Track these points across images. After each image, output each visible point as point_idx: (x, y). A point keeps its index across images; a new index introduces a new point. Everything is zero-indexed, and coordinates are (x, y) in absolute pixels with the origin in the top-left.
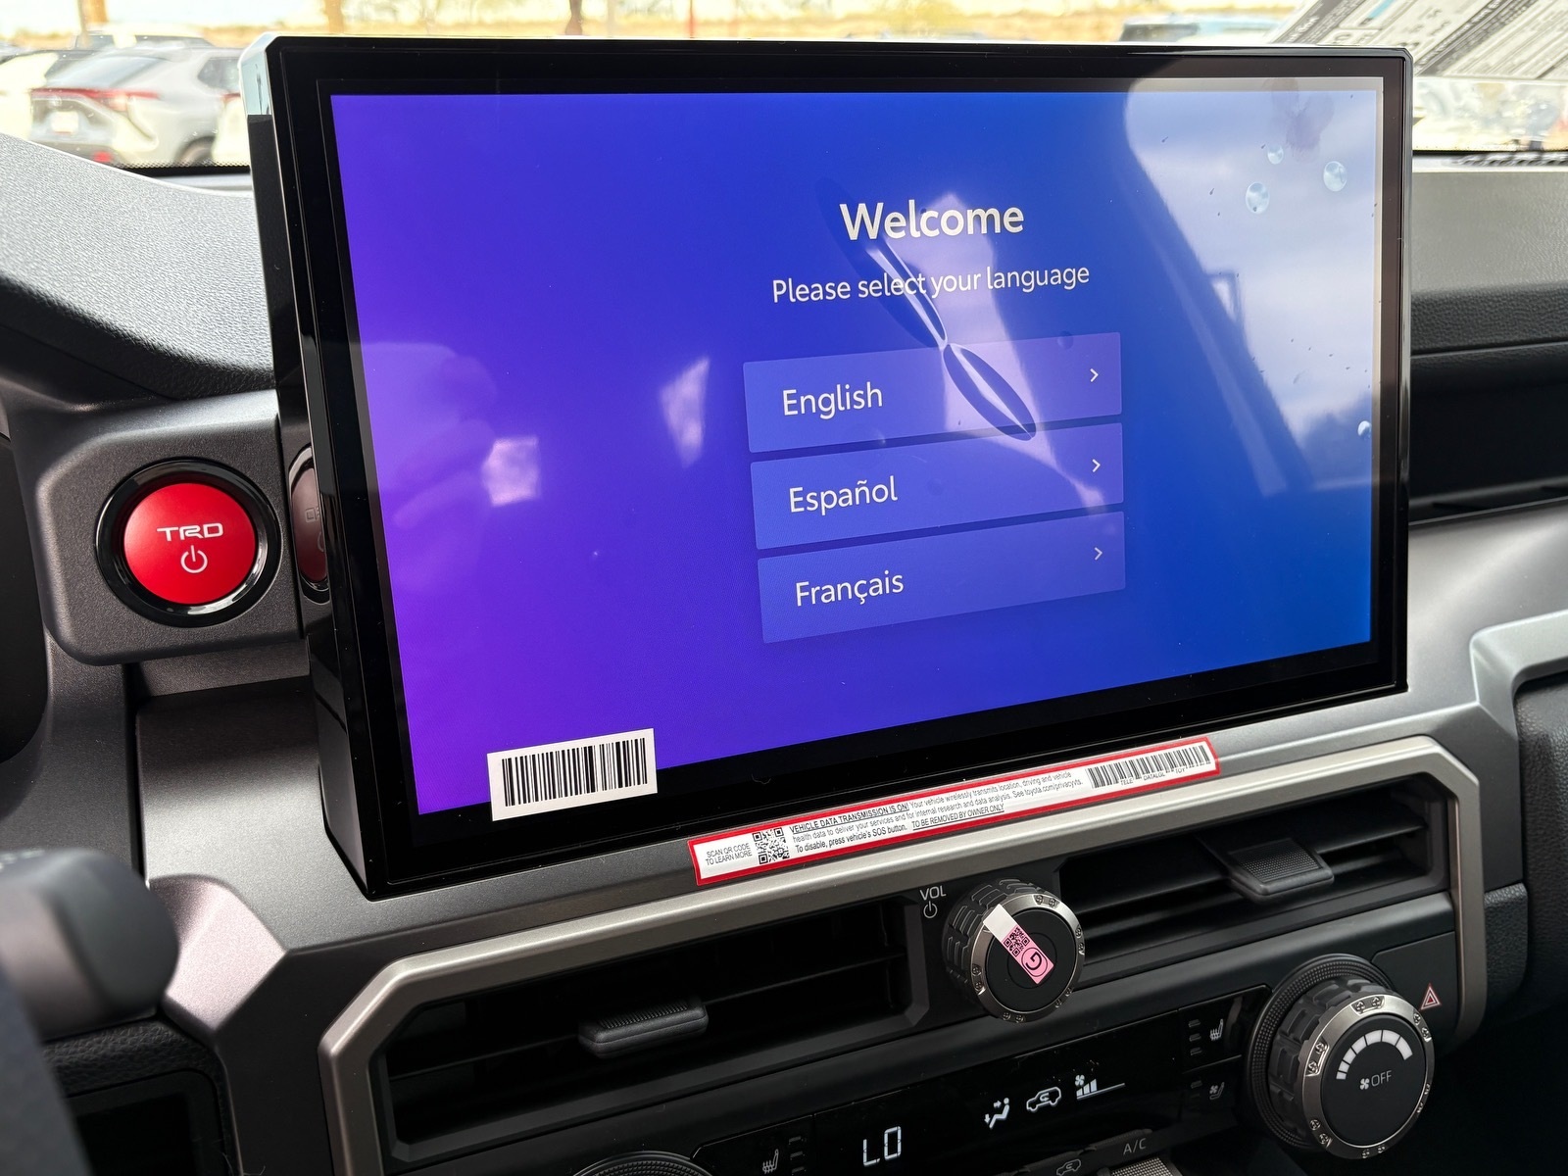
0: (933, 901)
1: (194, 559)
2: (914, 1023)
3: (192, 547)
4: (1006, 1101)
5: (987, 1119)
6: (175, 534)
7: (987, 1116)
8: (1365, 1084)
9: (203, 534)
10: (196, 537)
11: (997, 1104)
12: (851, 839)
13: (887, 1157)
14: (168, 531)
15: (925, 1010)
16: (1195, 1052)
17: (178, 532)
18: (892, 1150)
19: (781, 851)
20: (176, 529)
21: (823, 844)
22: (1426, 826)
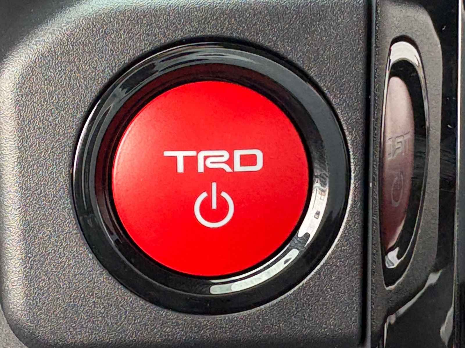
1: (214, 206)
3: (214, 185)
6: (190, 162)
9: (232, 167)
10: (223, 170)
14: (180, 155)
17: (195, 159)
20: (193, 153)
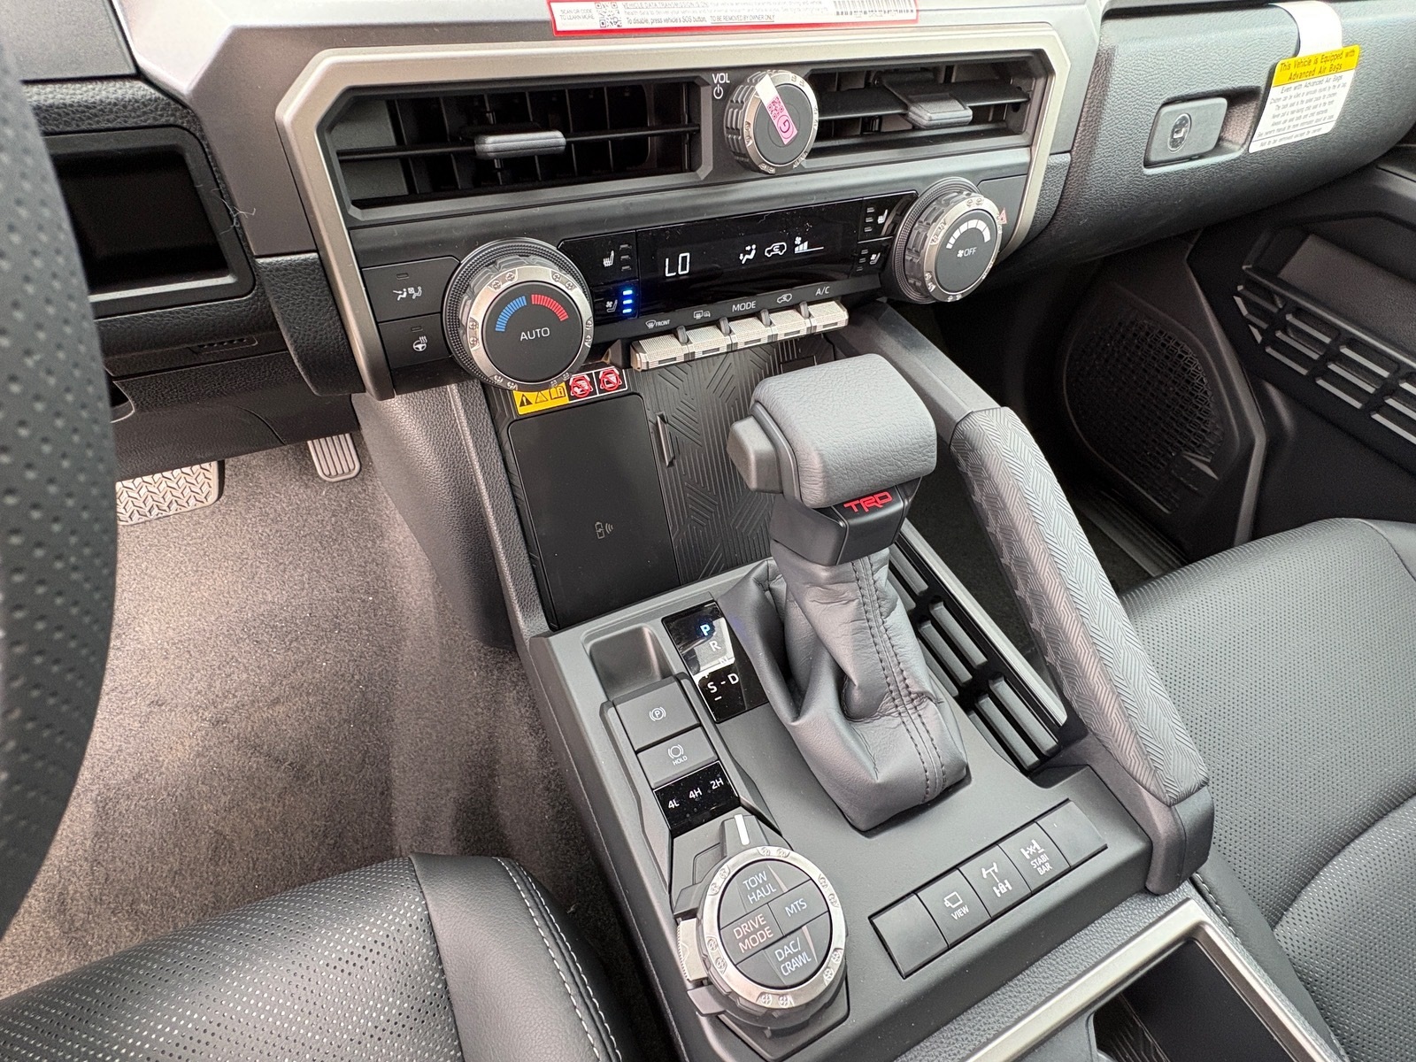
0: (721, 85)
2: (702, 178)
4: (754, 247)
5: (741, 257)
7: (742, 255)
8: (960, 254)
11: (748, 248)
12: (666, 21)
13: (680, 273)
15: (710, 168)
16: (868, 230)
18: (684, 268)
19: (616, 20)
21: (646, 21)
22: (1029, 100)
